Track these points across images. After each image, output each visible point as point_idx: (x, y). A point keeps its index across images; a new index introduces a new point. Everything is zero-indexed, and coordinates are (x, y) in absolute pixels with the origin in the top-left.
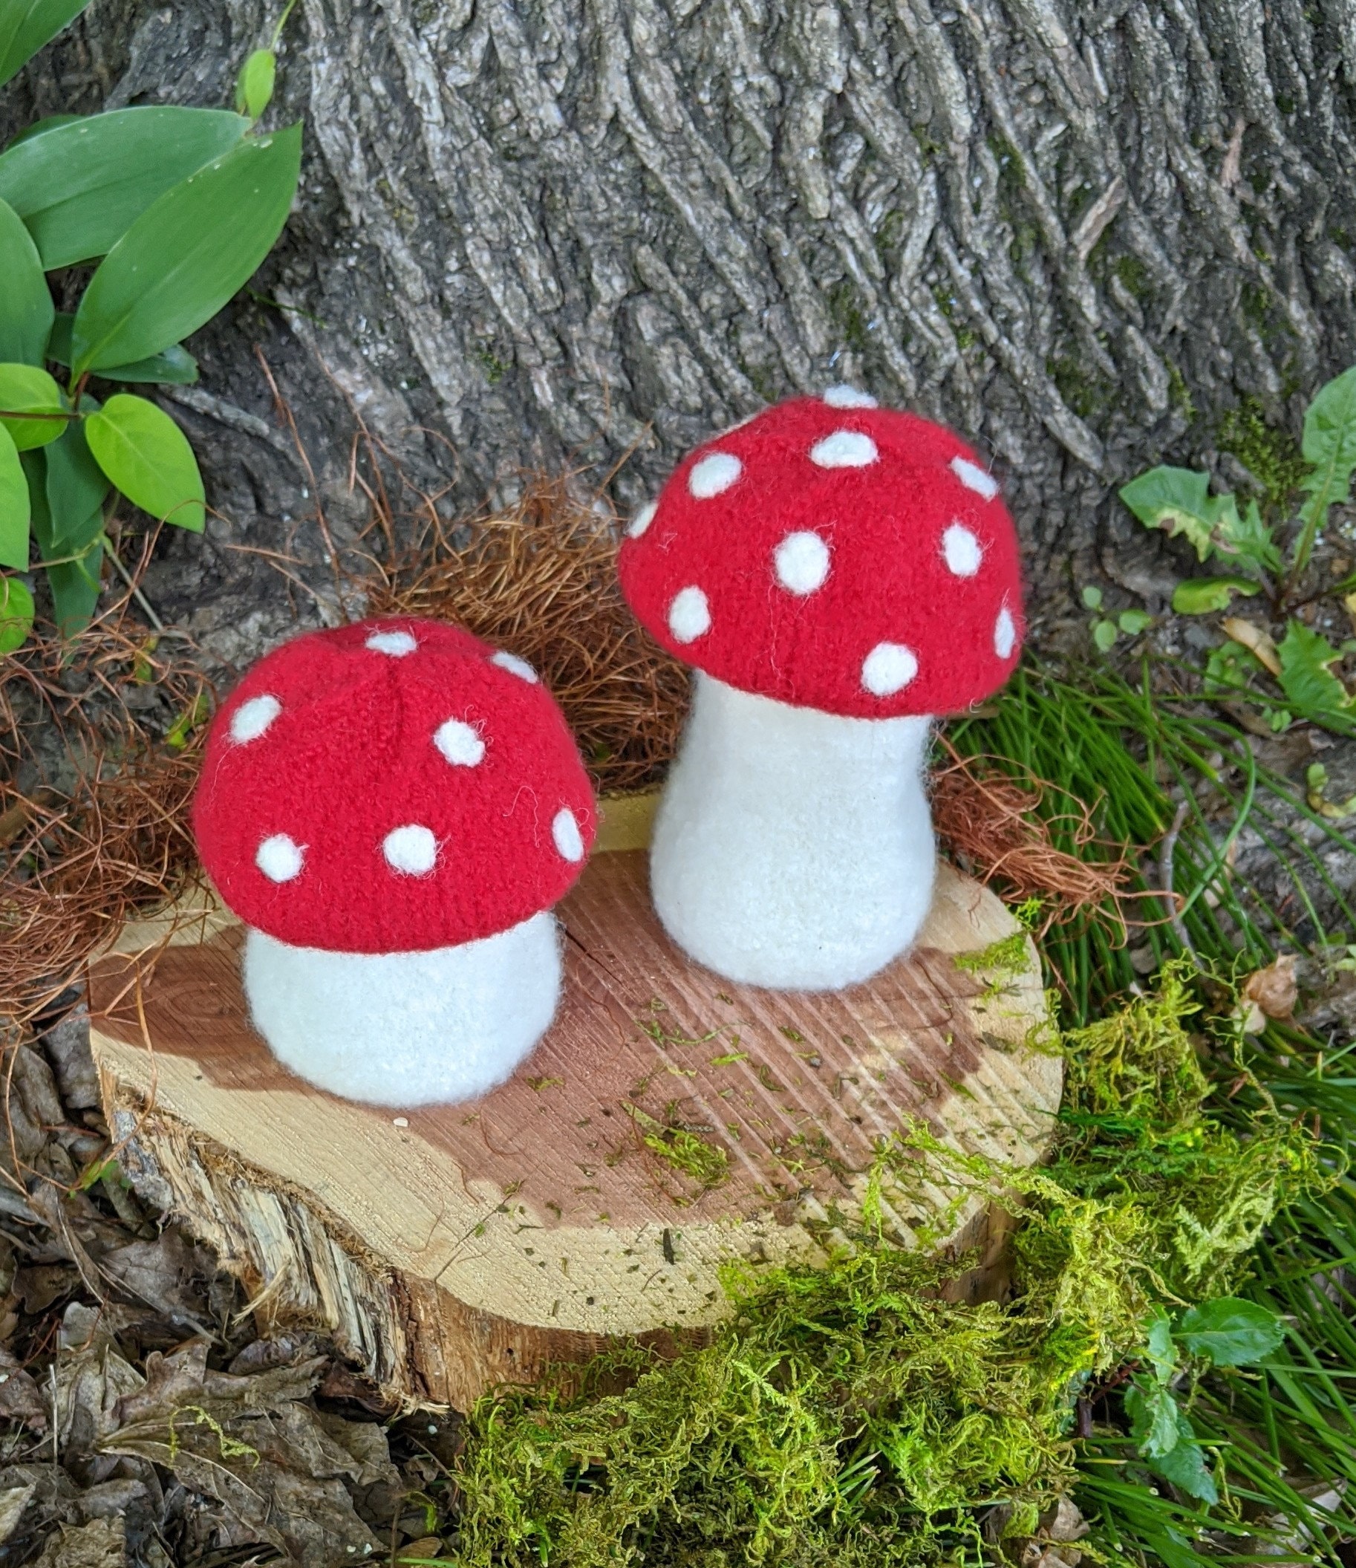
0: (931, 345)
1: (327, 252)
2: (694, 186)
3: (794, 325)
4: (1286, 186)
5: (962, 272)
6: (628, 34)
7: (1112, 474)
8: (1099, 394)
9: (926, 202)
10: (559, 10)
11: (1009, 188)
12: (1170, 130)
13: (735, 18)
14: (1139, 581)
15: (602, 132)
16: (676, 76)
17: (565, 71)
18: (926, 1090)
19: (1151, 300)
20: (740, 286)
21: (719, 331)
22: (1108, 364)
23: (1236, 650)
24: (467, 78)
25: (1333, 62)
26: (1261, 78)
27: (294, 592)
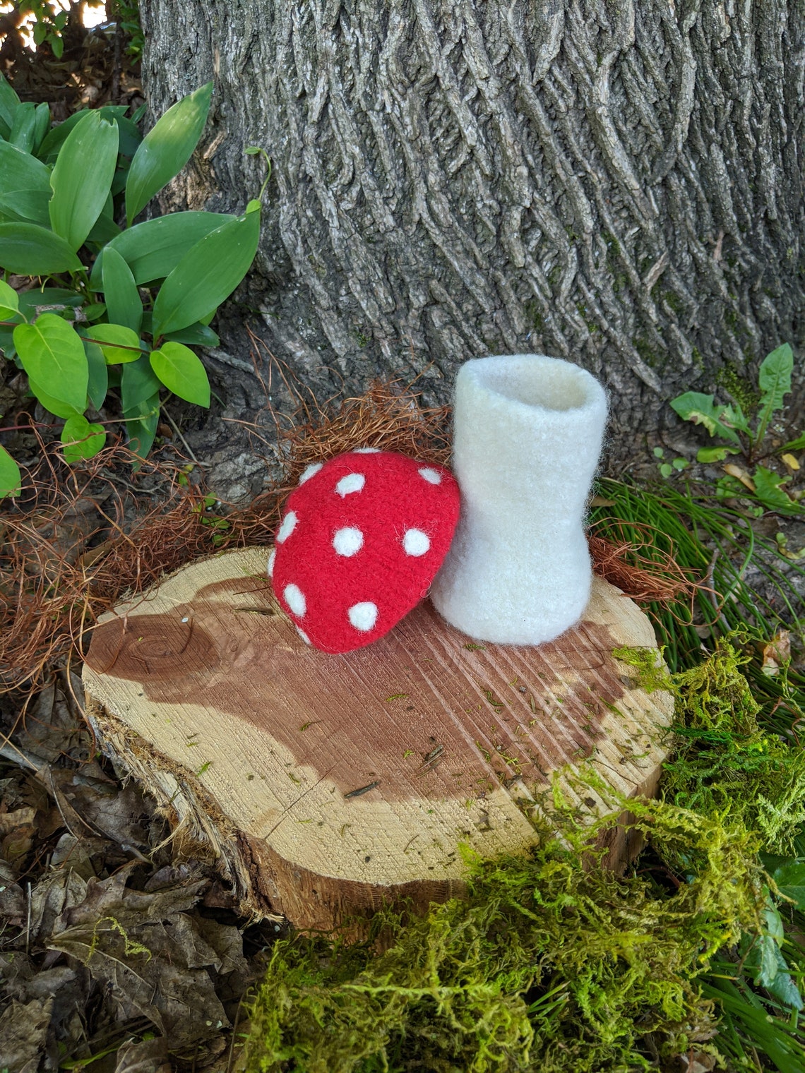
0: (576, 331)
1: (285, 289)
2: (458, 252)
3: (508, 320)
4: (743, 264)
5: (590, 296)
6: (426, 182)
7: (665, 395)
8: (658, 357)
9: (572, 262)
10: (393, 173)
11: (612, 257)
12: (689, 233)
13: (477, 173)
14: (680, 447)
15: (414, 229)
16: (449, 201)
17: (396, 200)
18: (591, 708)
19: (682, 313)
20: (482, 300)
21: (472, 322)
22: (662, 342)
23: (731, 479)
24: (350, 206)
25: (763, 209)
26: (731, 212)
27: (262, 445)
